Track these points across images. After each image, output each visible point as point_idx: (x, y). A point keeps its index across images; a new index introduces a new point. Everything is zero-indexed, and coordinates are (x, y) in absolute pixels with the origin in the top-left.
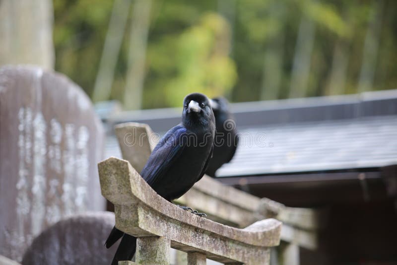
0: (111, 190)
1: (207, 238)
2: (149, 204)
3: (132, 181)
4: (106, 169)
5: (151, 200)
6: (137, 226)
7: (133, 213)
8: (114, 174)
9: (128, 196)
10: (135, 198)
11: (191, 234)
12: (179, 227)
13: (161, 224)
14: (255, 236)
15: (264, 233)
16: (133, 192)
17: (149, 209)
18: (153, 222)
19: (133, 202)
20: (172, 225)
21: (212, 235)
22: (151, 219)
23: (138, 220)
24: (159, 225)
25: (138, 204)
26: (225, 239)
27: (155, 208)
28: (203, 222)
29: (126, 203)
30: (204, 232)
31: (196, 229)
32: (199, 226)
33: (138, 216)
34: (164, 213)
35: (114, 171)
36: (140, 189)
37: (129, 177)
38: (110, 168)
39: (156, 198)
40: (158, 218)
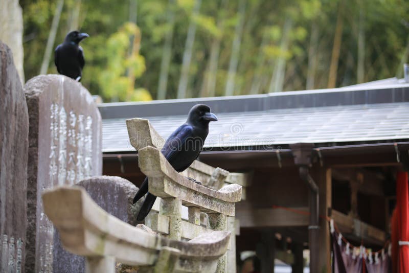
0: (147, 167)
1: (201, 198)
2: (170, 177)
3: (161, 162)
4: (144, 154)
5: (172, 174)
6: (163, 191)
7: (161, 183)
8: (150, 158)
9: (158, 172)
10: (163, 173)
11: (192, 195)
12: (186, 191)
13: (176, 189)
14: (227, 195)
15: (232, 193)
16: (162, 169)
17: (170, 180)
18: (172, 188)
19: (161, 175)
20: (182, 189)
21: (204, 196)
22: (171, 186)
23: (164, 188)
24: (175, 191)
25: (164, 177)
26: (211, 198)
27: (174, 179)
28: (199, 187)
29: (156, 176)
30: (199, 194)
31: (195, 192)
32: (197, 191)
33: (164, 185)
34: (179, 182)
35: (150, 156)
36: (165, 167)
37: (159, 159)
38: (147, 154)
39: (174, 172)
40: (175, 185)
